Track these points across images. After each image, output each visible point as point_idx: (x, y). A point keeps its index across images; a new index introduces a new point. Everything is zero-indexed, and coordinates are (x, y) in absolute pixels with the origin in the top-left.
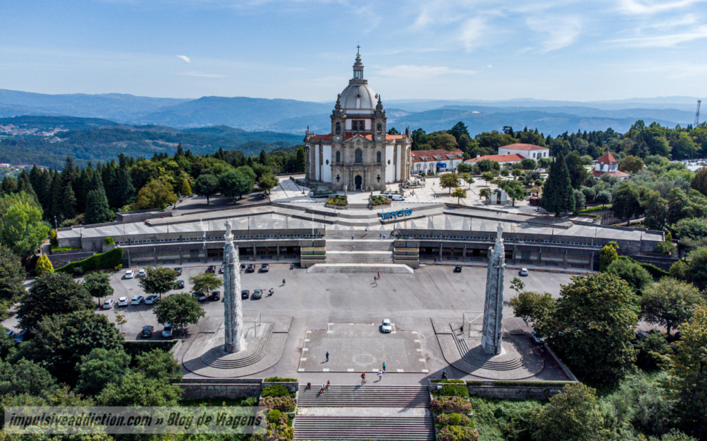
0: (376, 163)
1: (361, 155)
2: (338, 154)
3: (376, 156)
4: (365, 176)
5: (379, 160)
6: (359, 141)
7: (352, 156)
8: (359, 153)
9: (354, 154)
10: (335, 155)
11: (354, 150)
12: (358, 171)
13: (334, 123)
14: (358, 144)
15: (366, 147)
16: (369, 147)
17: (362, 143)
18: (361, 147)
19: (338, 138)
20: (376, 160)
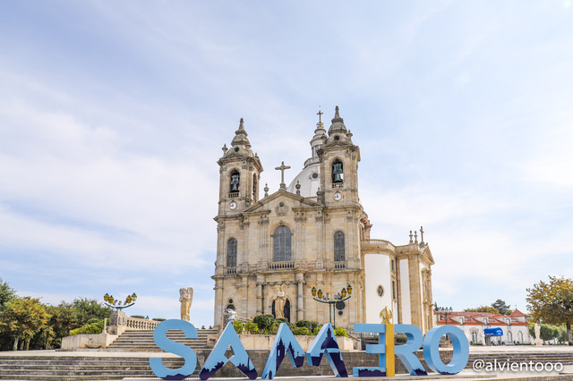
0: (331, 264)
1: (289, 243)
2: (232, 242)
3: (330, 244)
5: (340, 255)
6: (282, 205)
7: (263, 246)
8: (283, 237)
9: (271, 241)
10: (225, 247)
11: (270, 229)
13: (226, 173)
15: (301, 220)
17: (290, 212)
18: (289, 220)
19: (233, 206)
20: (330, 255)
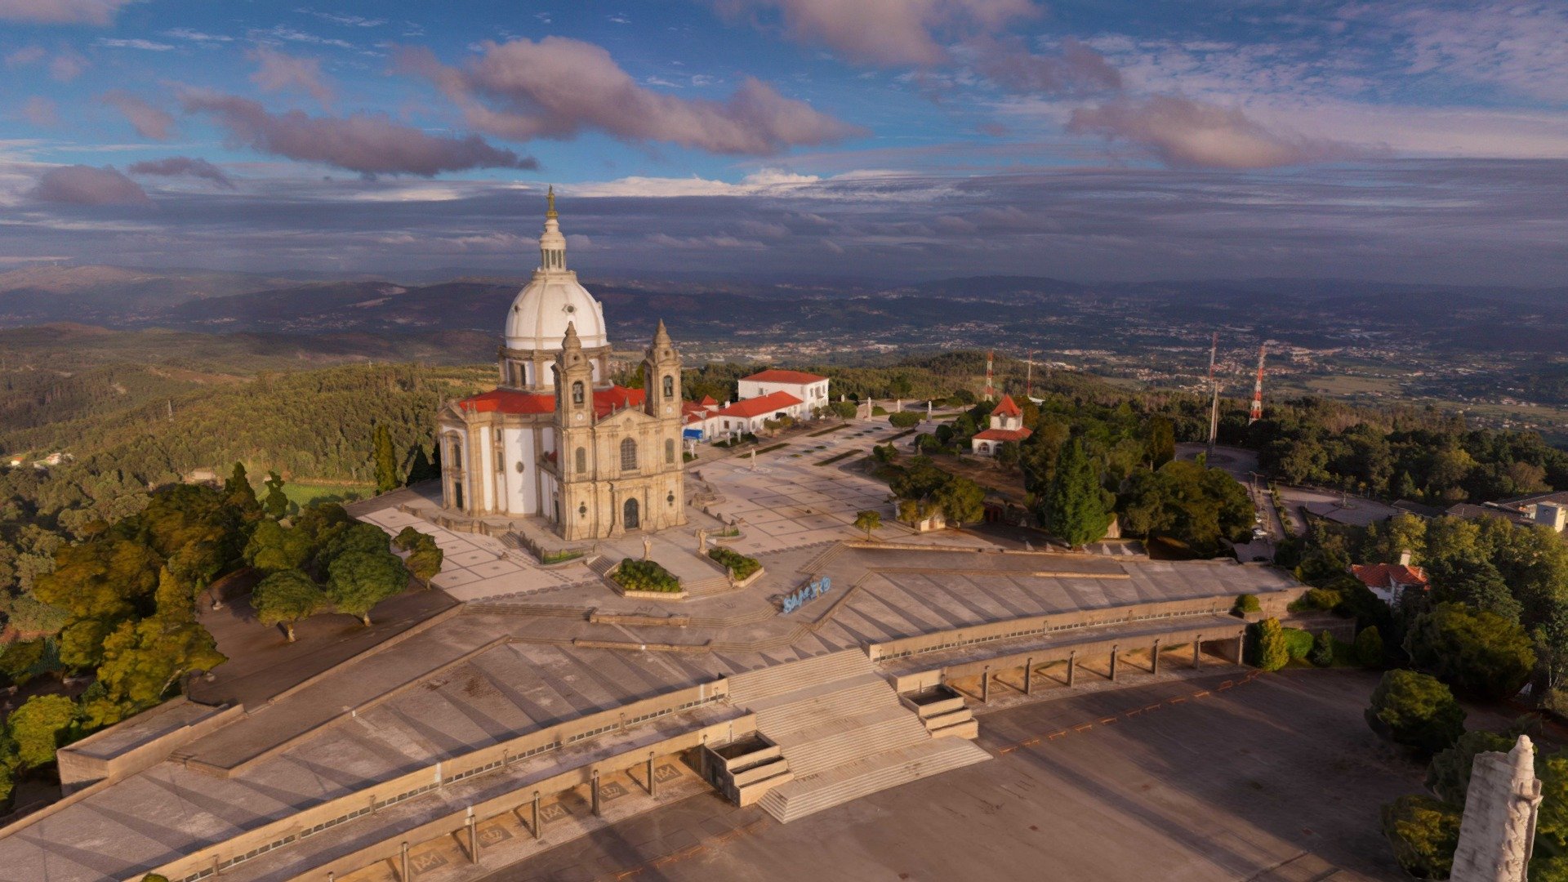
0: (665, 465)
1: (634, 452)
3: (663, 450)
4: (646, 497)
5: (670, 458)
6: (628, 420)
7: (613, 456)
8: (629, 449)
9: (619, 452)
10: (574, 456)
11: (618, 442)
12: (631, 490)
14: (626, 429)
15: (644, 432)
16: (652, 432)
17: (635, 426)
18: (634, 434)
19: (580, 418)
20: (663, 460)
